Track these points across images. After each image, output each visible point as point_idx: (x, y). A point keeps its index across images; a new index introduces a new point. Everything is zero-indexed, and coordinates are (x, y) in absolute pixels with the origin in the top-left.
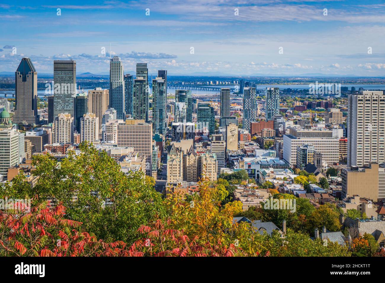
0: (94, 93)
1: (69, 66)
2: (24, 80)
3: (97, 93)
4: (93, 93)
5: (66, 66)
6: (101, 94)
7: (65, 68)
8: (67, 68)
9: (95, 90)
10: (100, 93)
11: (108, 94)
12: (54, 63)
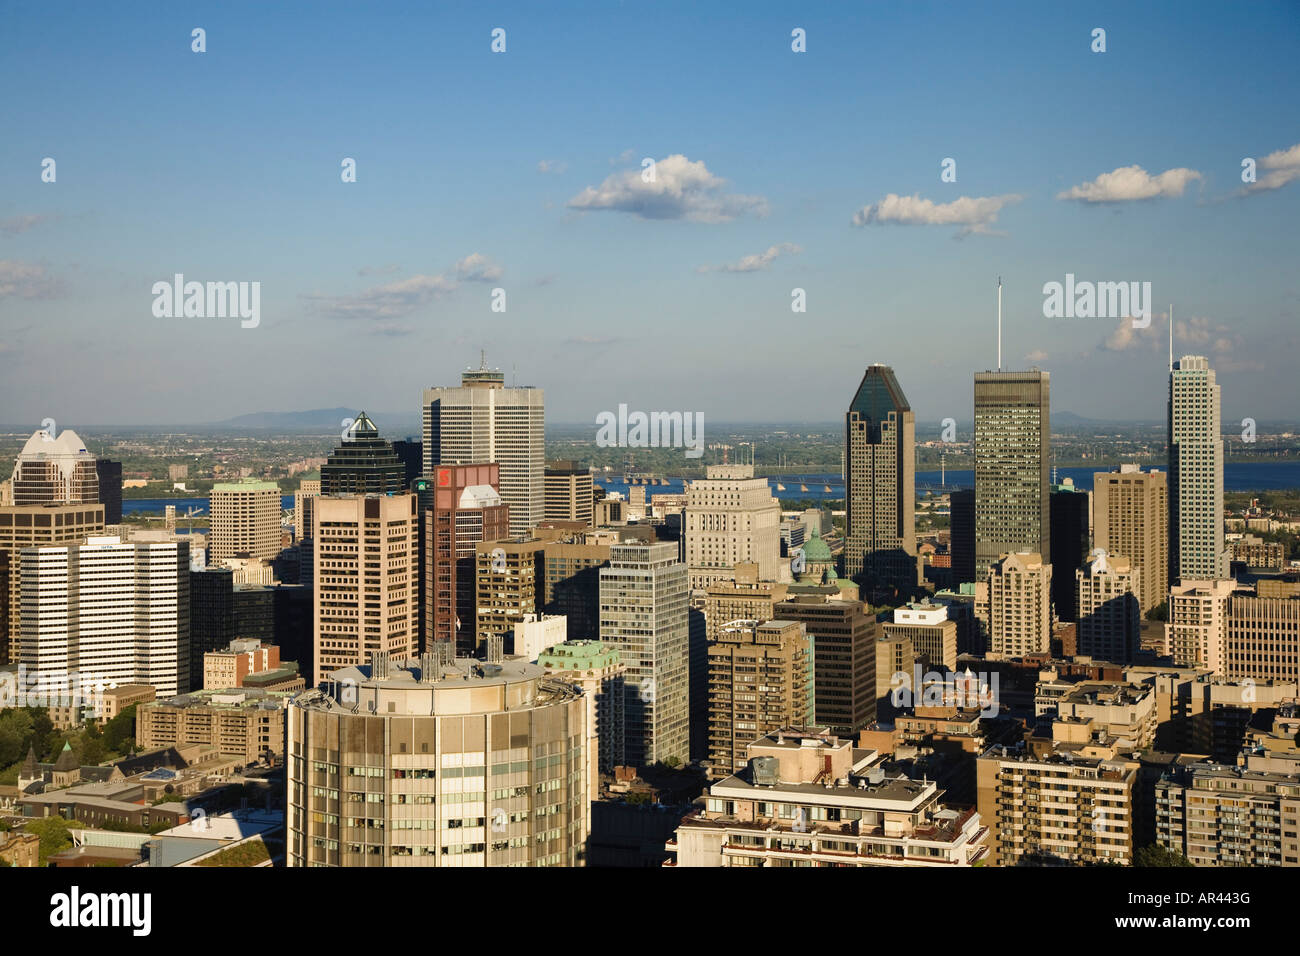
0: (1116, 482)
1: (1027, 392)
2: (874, 437)
3: (1125, 482)
4: (1112, 482)
5: (1015, 390)
6: (1138, 486)
7: (1009, 398)
8: (1018, 398)
9: (1119, 471)
10: (1137, 482)
11: (1165, 485)
12: (977, 382)
